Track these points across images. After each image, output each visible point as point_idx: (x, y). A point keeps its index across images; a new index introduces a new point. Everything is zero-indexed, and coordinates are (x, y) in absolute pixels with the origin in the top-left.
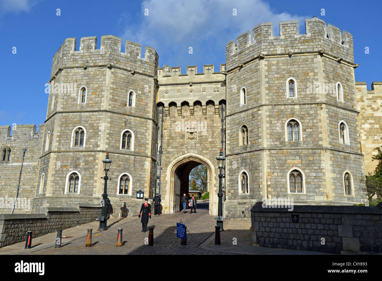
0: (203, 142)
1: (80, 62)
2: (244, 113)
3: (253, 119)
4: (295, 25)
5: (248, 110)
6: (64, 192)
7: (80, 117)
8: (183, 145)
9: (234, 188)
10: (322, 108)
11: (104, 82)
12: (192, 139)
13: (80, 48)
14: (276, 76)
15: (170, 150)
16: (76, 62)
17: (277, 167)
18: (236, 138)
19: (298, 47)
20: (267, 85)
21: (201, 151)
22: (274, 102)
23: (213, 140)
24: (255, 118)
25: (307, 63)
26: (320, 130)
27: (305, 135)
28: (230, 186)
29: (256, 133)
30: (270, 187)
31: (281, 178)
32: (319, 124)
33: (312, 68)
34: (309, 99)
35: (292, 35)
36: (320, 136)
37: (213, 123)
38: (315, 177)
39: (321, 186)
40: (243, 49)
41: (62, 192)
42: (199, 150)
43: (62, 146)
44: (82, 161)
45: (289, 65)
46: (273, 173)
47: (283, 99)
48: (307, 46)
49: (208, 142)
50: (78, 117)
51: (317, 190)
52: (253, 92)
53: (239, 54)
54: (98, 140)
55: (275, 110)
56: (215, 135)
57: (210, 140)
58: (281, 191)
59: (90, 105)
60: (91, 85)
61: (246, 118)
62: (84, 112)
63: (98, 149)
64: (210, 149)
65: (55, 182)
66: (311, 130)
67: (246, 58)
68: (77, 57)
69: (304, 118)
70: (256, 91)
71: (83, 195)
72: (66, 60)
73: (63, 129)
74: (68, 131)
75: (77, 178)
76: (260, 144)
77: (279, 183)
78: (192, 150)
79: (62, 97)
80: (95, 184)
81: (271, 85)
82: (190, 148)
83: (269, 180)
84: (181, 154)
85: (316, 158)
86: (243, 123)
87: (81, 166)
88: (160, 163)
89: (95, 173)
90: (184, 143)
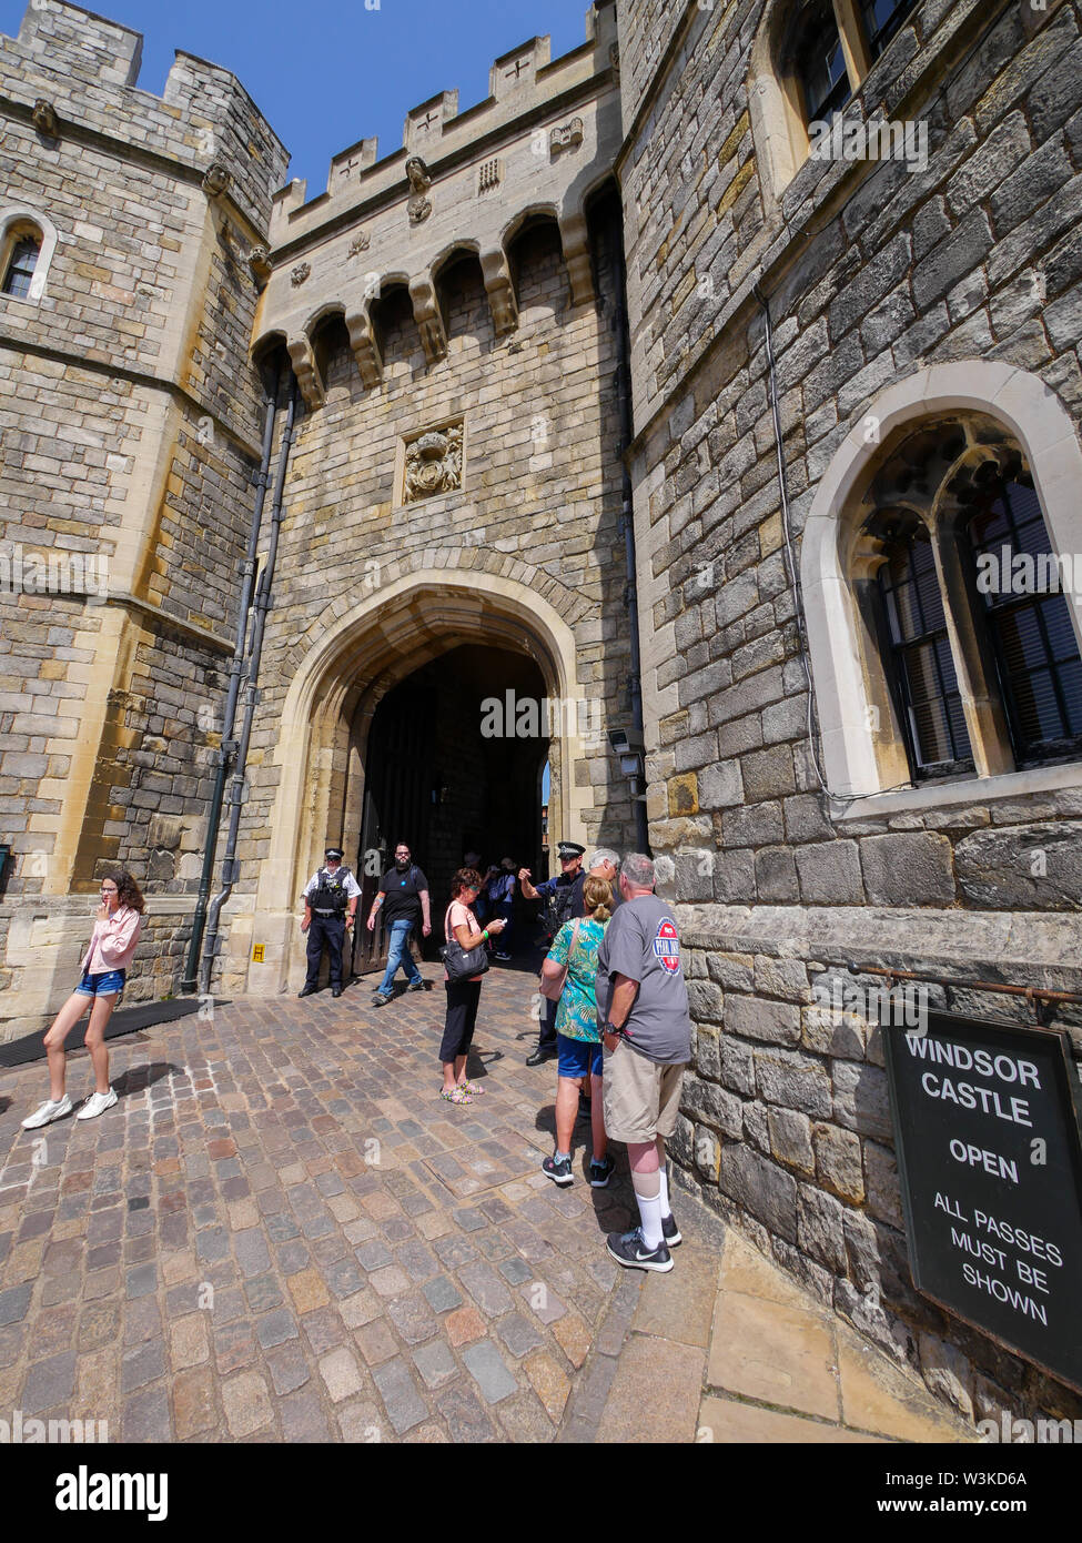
0: (498, 490)
8: (378, 536)
12: (433, 489)
15: (312, 579)
21: (485, 547)
23: (562, 456)
37: (558, 360)
42: (469, 541)
49: (527, 481)
56: (573, 422)
57: (542, 462)
78: (430, 553)
82: (417, 540)
84: (367, 591)
88: (257, 667)
90: (383, 523)
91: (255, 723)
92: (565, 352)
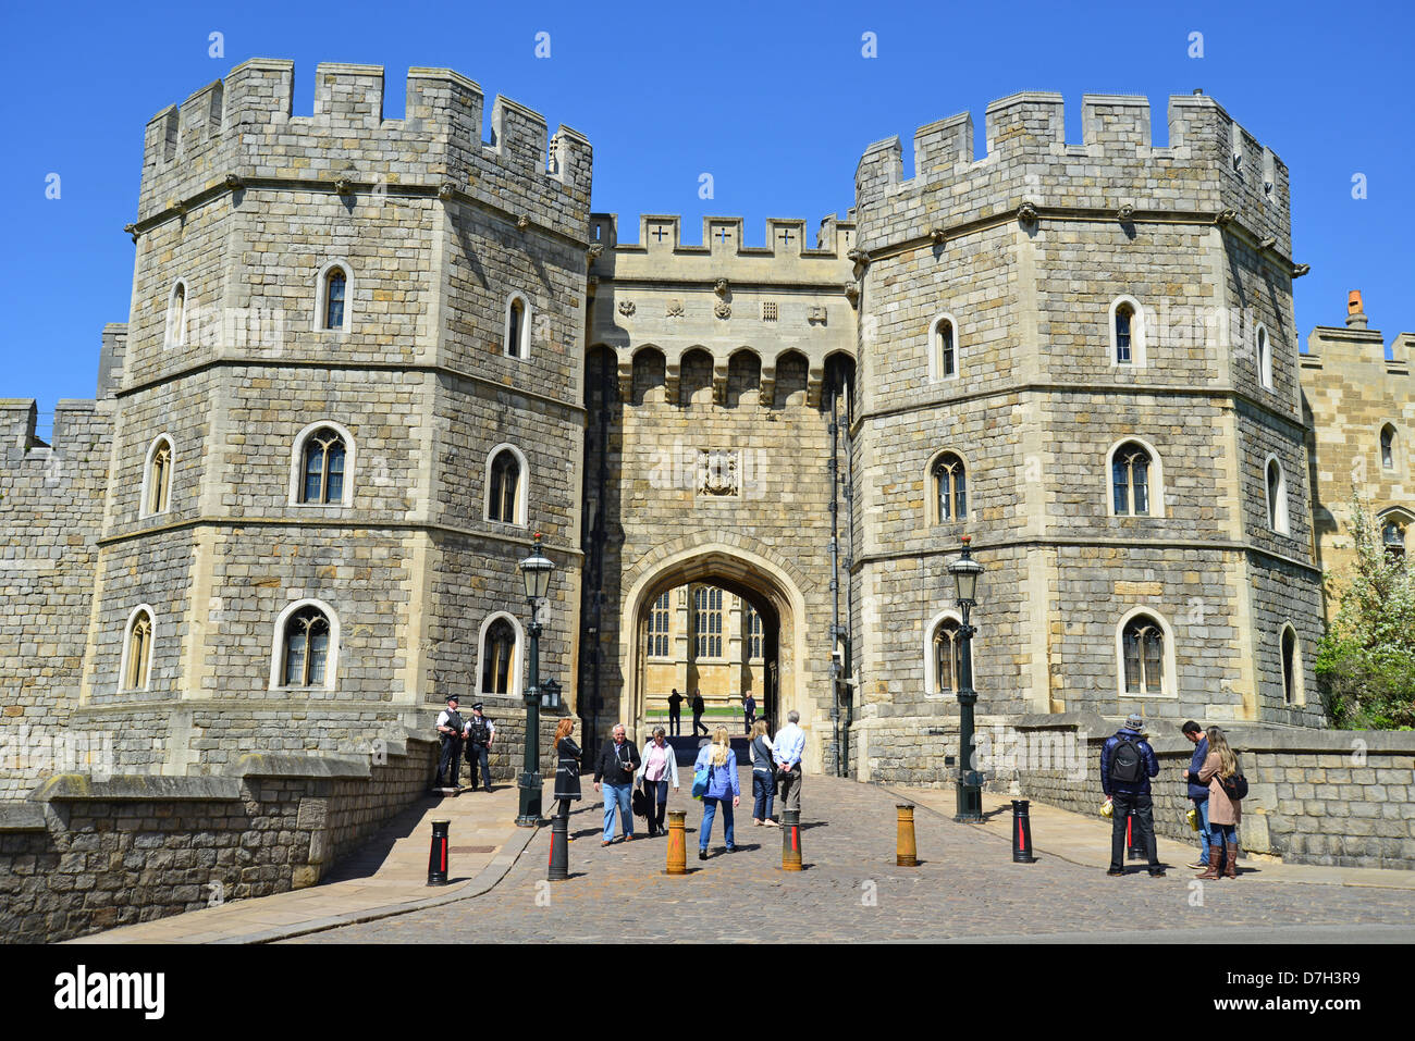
0: (763, 507)
1: (316, 164)
2: (947, 409)
3: (990, 433)
4: (1137, 111)
5: (966, 399)
6: (266, 683)
7: (330, 385)
8: (685, 513)
9: (905, 674)
10: (1225, 409)
11: (424, 254)
13: (318, 107)
14: (1076, 285)
15: (637, 529)
16: (297, 163)
17: (1083, 606)
18: (913, 495)
19: (1149, 191)
20: (1044, 316)
21: (755, 539)
22: (1071, 377)
23: (800, 498)
24: (996, 431)
25: (1179, 249)
26: (1219, 483)
27: (1173, 497)
28: (888, 666)
29: (1004, 482)
30: (1059, 672)
31: (1094, 640)
32: (1217, 463)
33: (1194, 271)
34: (1187, 373)
35: (1129, 146)
36: (1220, 502)
37: (798, 437)
38: (1207, 640)
39: (1227, 673)
40: (943, 176)
41: (258, 684)
42: (745, 533)
43: (248, 500)
44: (341, 563)
45: (1118, 250)
46: (1070, 624)
47: (1098, 370)
48: (1177, 191)
49: (780, 506)
50: (319, 385)
51: (1213, 686)
52: (988, 336)
53: (925, 192)
54: (408, 482)
55: (1073, 407)
56: (807, 479)
57: (788, 498)
58: (1096, 688)
59: (369, 340)
60: (368, 260)
61: (958, 428)
62: (344, 367)
63: (410, 517)
64: (787, 532)
65: (225, 644)
66: (1191, 482)
67: (954, 210)
68: (303, 142)
69: (1170, 438)
70: (1000, 334)
71: (349, 695)
72: (253, 150)
73: (251, 429)
74: (277, 441)
75: (321, 629)
76: (1018, 523)
77: (1090, 659)
78: (720, 533)
79: (244, 301)
80: (398, 652)
81: (1059, 317)
82: (712, 523)
83: (1056, 648)
84: (680, 547)
85: (1211, 579)
86: (945, 446)
87: (336, 583)
88: (599, 576)
89: (401, 608)
90: (687, 505)
91: (603, 616)
92: (802, 433)
